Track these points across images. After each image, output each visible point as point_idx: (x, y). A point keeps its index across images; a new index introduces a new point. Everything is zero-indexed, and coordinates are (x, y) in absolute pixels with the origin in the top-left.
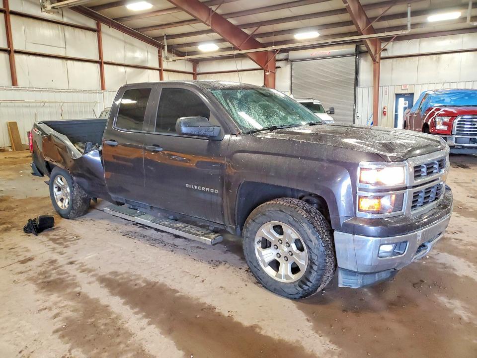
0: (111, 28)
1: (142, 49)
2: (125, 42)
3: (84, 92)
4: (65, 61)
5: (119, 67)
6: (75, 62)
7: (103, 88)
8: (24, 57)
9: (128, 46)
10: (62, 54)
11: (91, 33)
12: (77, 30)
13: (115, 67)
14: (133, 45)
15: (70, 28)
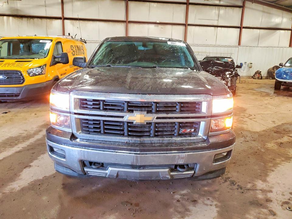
0: (254, 4)
1: (279, 16)
2: (263, 12)
3: (225, 46)
4: (216, 28)
5: (255, 30)
6: (223, 28)
7: (239, 44)
8: (193, 27)
9: (265, 14)
10: (215, 24)
11: (238, 9)
12: (228, 8)
13: (251, 30)
14: (270, 13)
15: (224, 8)
